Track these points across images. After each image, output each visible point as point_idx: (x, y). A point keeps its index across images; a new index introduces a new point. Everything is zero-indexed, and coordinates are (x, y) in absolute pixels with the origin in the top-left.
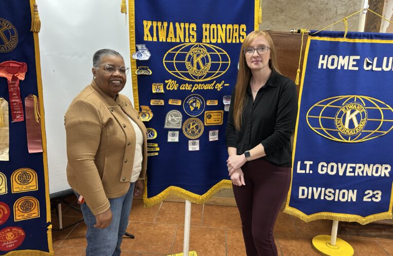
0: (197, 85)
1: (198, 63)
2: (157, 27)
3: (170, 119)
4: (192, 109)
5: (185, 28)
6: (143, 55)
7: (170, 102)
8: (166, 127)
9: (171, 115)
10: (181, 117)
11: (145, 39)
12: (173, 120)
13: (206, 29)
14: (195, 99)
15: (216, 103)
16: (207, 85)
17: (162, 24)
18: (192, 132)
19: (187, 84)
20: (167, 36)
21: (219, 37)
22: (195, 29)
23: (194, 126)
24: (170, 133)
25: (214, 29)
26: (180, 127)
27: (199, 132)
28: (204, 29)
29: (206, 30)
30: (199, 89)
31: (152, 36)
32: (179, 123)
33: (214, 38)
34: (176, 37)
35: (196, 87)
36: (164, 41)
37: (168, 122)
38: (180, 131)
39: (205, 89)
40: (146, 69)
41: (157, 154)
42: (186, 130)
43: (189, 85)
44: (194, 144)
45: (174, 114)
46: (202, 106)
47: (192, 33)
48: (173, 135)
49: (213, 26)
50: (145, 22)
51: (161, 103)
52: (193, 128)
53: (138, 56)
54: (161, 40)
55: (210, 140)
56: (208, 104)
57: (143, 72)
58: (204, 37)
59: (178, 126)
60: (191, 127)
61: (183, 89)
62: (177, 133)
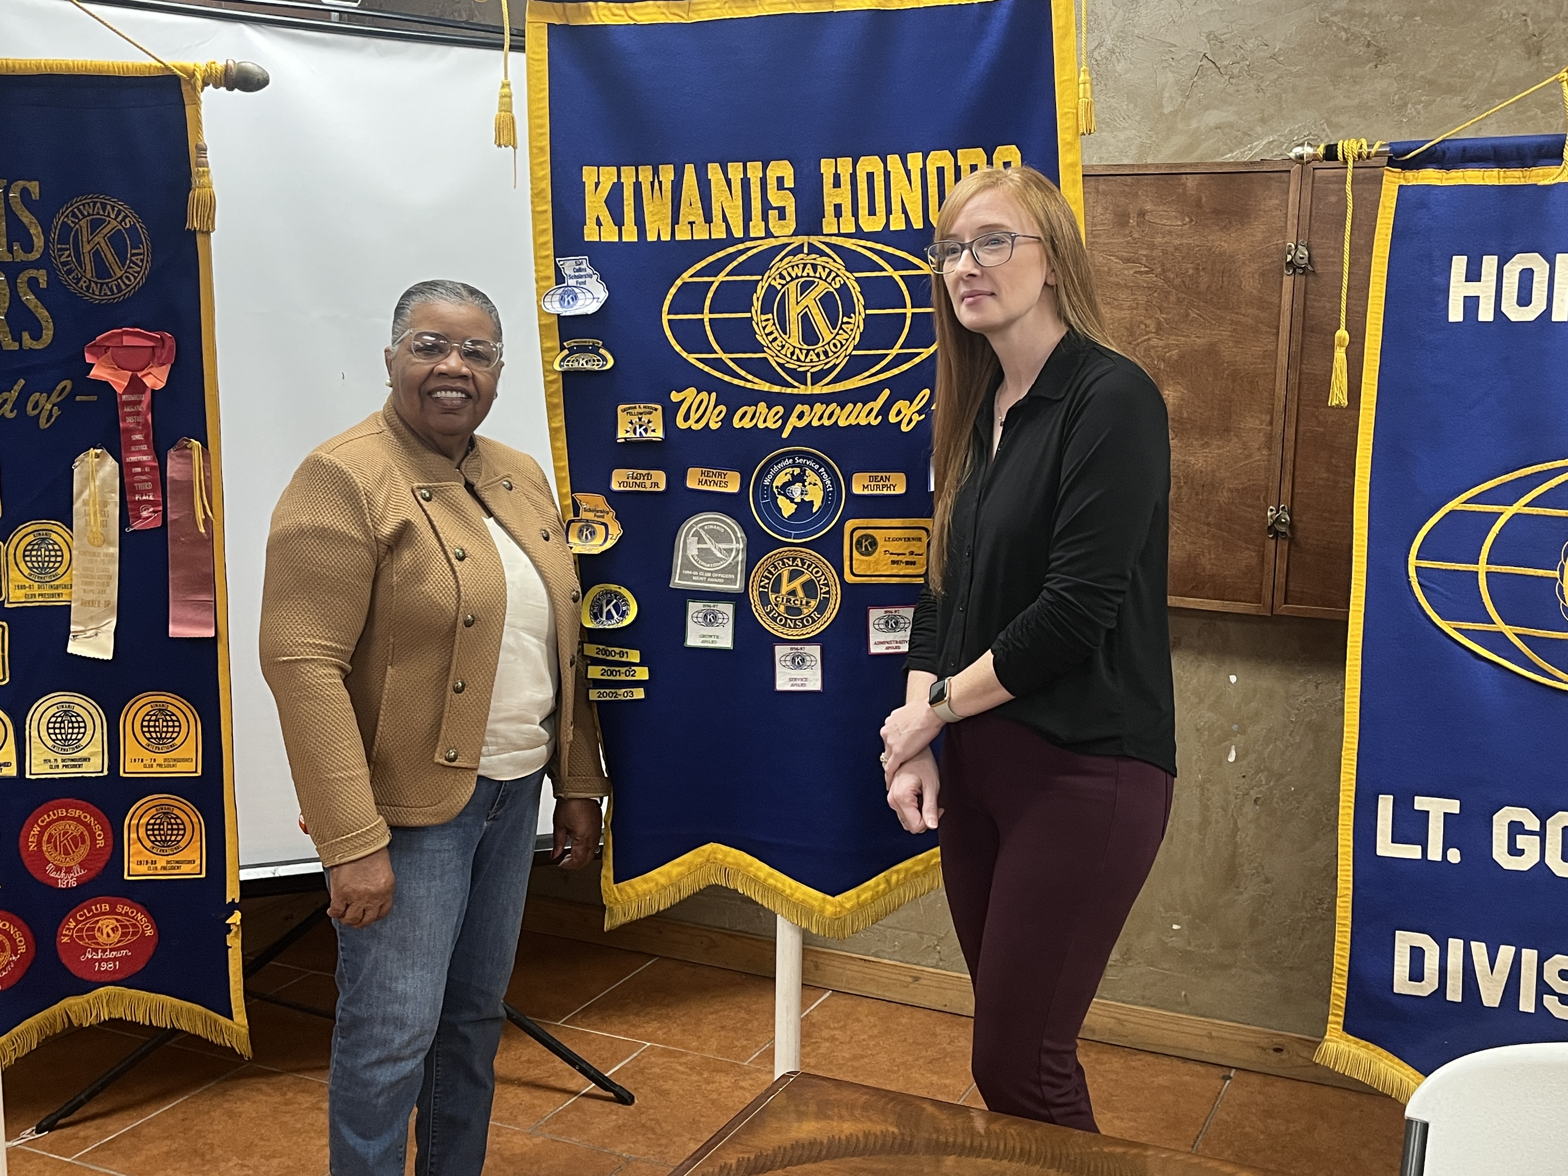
0: (806, 408)
1: (806, 320)
2: (638, 186)
3: (693, 550)
4: (787, 509)
5: (746, 183)
6: (580, 296)
7: (694, 480)
8: (677, 582)
9: (697, 534)
10: (738, 544)
11: (591, 234)
12: (705, 554)
13: (837, 178)
14: (800, 466)
15: (898, 485)
16: (850, 406)
17: (656, 173)
18: (788, 609)
19: (762, 406)
20: (675, 220)
21: (896, 206)
22: (789, 183)
23: (797, 584)
24: (694, 608)
25: (870, 176)
26: (737, 586)
27: (821, 608)
28: (828, 181)
29: (837, 184)
30: (815, 423)
31: (619, 222)
32: (731, 568)
33: (872, 212)
34: (708, 220)
35: (801, 416)
36: (666, 237)
37: (688, 564)
38: (740, 601)
39: (842, 423)
40: (595, 350)
41: (639, 694)
42: (764, 599)
43: (770, 408)
44: (799, 662)
45: (708, 532)
46: (830, 499)
47: (775, 198)
48: (710, 619)
49: (870, 164)
50: (589, 174)
51: (656, 484)
52: (793, 593)
53: (562, 299)
54: (651, 237)
55: (874, 649)
56: (857, 490)
57: (582, 362)
58: (829, 210)
59: (727, 581)
60: (785, 588)
61: (747, 424)
62: (727, 609)
